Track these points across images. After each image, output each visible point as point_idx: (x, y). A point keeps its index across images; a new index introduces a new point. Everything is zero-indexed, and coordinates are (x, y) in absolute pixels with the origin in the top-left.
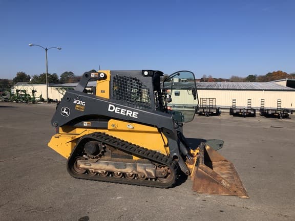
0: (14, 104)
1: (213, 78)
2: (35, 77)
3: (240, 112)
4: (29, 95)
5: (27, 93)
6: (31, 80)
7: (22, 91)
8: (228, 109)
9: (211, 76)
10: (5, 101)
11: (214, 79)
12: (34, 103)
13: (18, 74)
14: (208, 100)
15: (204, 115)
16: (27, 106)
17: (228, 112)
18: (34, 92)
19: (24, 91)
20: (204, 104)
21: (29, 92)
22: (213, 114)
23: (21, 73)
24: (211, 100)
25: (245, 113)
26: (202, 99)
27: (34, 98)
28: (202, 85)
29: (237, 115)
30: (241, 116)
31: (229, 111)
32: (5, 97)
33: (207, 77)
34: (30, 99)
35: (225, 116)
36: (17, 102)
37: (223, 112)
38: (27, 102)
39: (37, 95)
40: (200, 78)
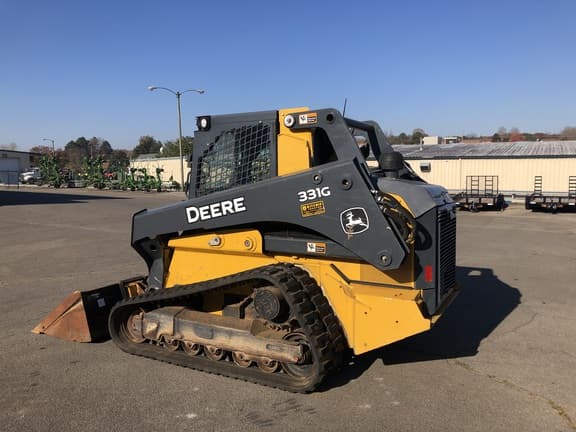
0: (128, 194)
1: (522, 132)
2: (169, 145)
3: (544, 203)
4: (152, 177)
5: (148, 174)
6: (161, 149)
7: (140, 170)
8: (522, 196)
9: (516, 130)
10: (115, 188)
11: (525, 134)
12: (159, 191)
13: (142, 140)
14: (482, 180)
15: (468, 210)
16: (149, 196)
17: (521, 204)
18: (159, 171)
19: (143, 170)
20: (474, 188)
21: (152, 172)
22: (486, 208)
23: (147, 137)
24: (488, 179)
25: (554, 204)
26: (469, 178)
27: (160, 182)
28: (480, 149)
29: (537, 208)
30: (546, 210)
31: (523, 201)
32: (114, 181)
33: (508, 132)
34: (154, 184)
35: (516, 211)
36: (133, 189)
37: (516, 204)
38: (148, 189)
39: (165, 177)
40: (492, 135)
